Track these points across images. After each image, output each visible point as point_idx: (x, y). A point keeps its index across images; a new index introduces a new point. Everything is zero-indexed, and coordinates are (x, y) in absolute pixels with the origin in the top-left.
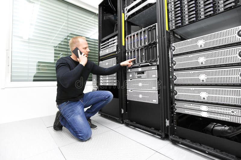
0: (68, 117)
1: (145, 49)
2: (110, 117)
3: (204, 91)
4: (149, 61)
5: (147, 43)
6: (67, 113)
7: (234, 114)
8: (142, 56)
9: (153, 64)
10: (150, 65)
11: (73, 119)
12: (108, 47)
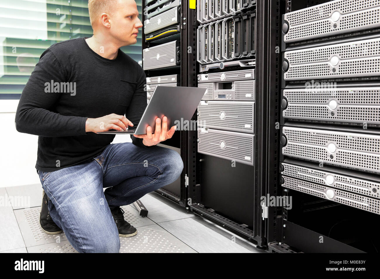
0: (60, 200)
1: (236, 23)
2: (165, 195)
3: (332, 139)
4: (243, 56)
5: (240, 8)
6: (56, 190)
7: (376, 194)
8: (230, 40)
9: (250, 63)
10: (242, 65)
11: (68, 207)
12: (161, 10)
